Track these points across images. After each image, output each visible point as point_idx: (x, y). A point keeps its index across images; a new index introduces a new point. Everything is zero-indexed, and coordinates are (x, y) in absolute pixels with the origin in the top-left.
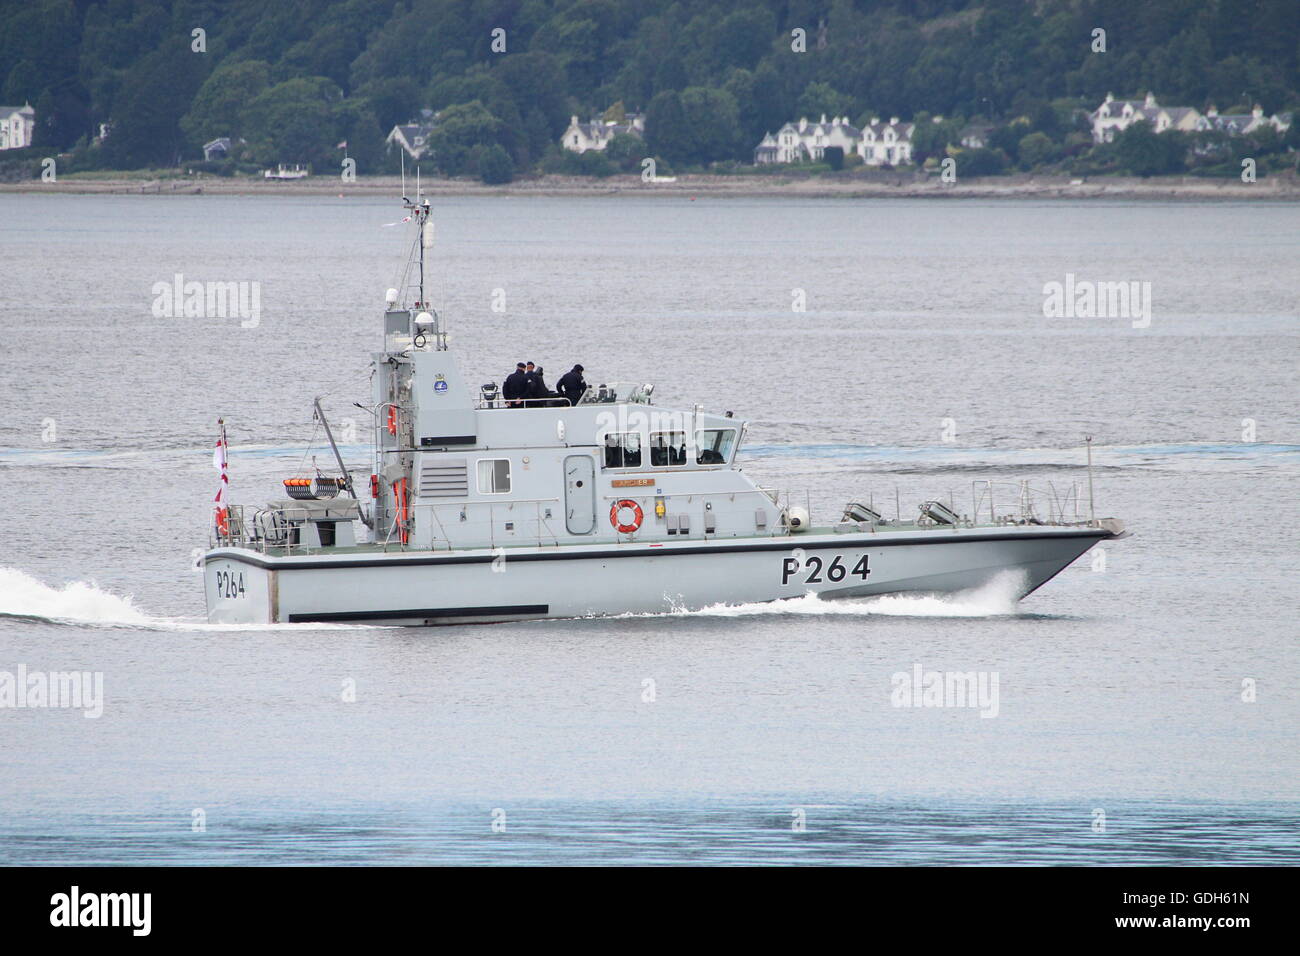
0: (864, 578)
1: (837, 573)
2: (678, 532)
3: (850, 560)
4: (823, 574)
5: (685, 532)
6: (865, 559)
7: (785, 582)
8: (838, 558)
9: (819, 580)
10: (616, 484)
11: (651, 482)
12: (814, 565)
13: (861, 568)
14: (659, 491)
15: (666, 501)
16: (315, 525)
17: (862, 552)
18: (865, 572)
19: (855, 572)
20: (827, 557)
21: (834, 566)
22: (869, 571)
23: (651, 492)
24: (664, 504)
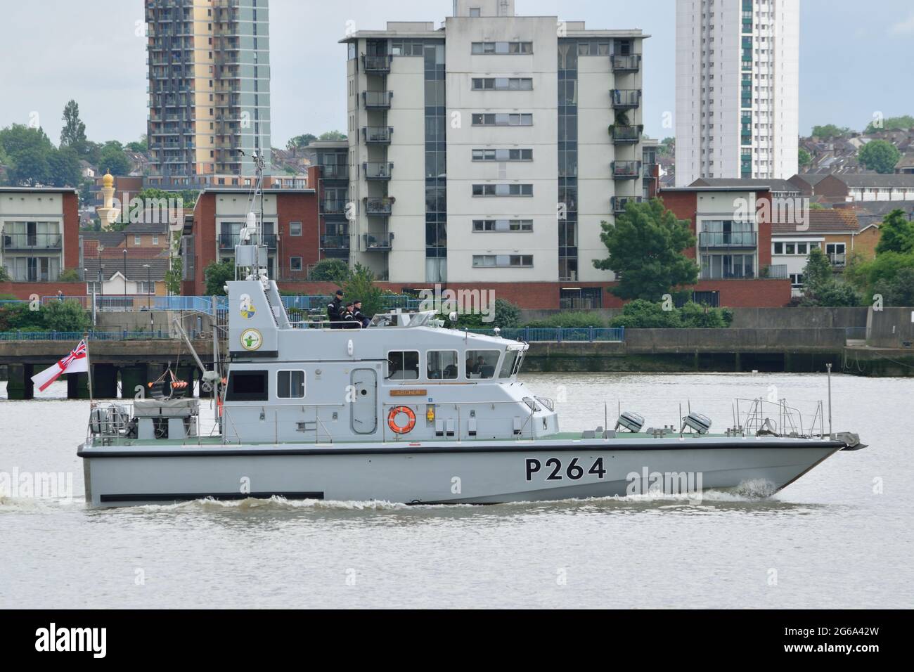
0: (601, 476)
1: (575, 472)
2: (445, 434)
3: (586, 462)
4: (562, 472)
5: (450, 434)
6: (599, 462)
7: (529, 478)
8: (575, 460)
9: (560, 478)
10: (394, 393)
11: (423, 393)
12: (554, 465)
13: (597, 468)
14: (430, 400)
15: (436, 408)
16: (151, 420)
17: (596, 456)
18: (601, 472)
19: (592, 471)
20: (566, 460)
21: (572, 467)
22: (605, 472)
23: (422, 401)
24: (434, 411)
